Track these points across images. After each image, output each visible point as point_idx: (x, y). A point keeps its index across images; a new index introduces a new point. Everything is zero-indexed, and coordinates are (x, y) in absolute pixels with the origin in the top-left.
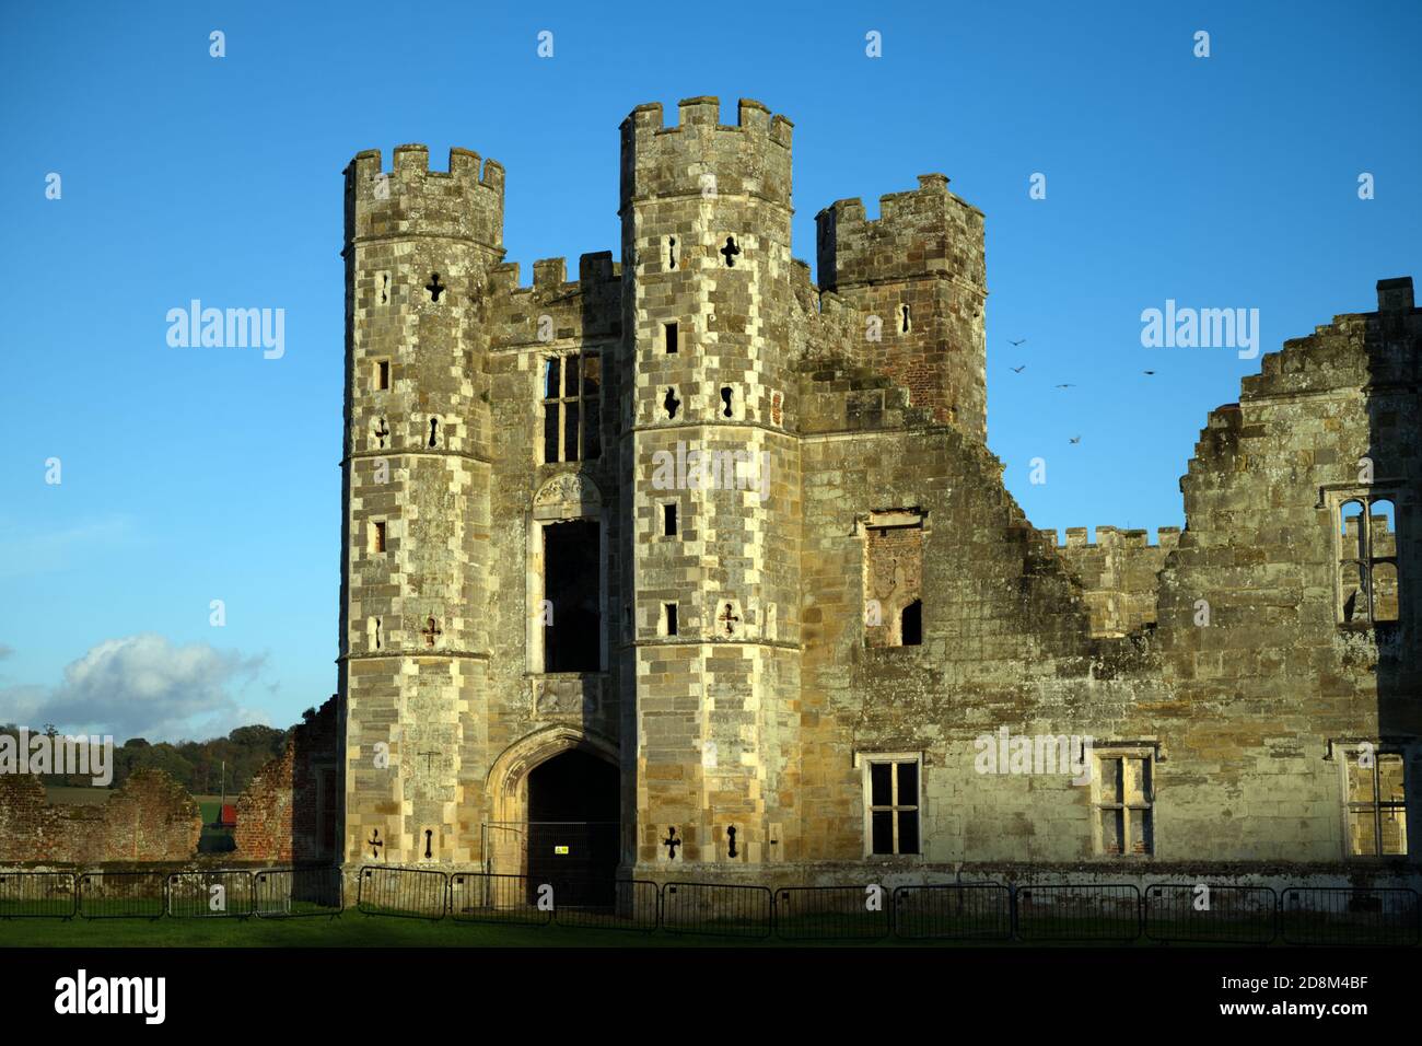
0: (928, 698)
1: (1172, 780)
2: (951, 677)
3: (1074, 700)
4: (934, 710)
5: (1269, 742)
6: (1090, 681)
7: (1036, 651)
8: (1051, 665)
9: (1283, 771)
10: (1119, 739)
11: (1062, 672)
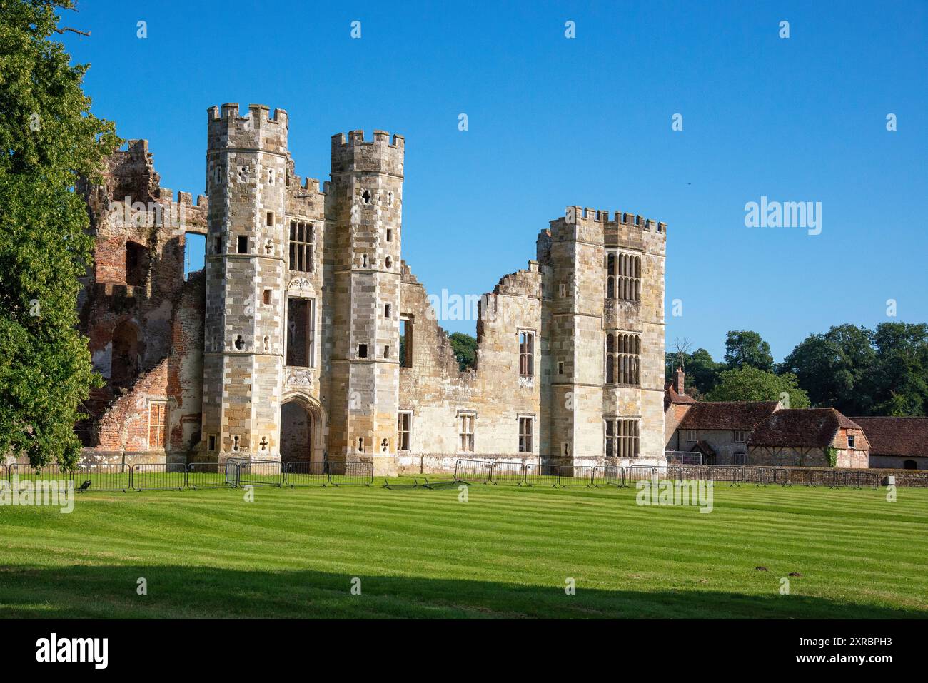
0: (414, 389)
1: (480, 425)
2: (422, 382)
3: (456, 393)
4: (416, 394)
5: (503, 413)
6: (460, 388)
7: (445, 375)
8: (449, 381)
9: (506, 423)
10: (466, 409)
11: (452, 383)
